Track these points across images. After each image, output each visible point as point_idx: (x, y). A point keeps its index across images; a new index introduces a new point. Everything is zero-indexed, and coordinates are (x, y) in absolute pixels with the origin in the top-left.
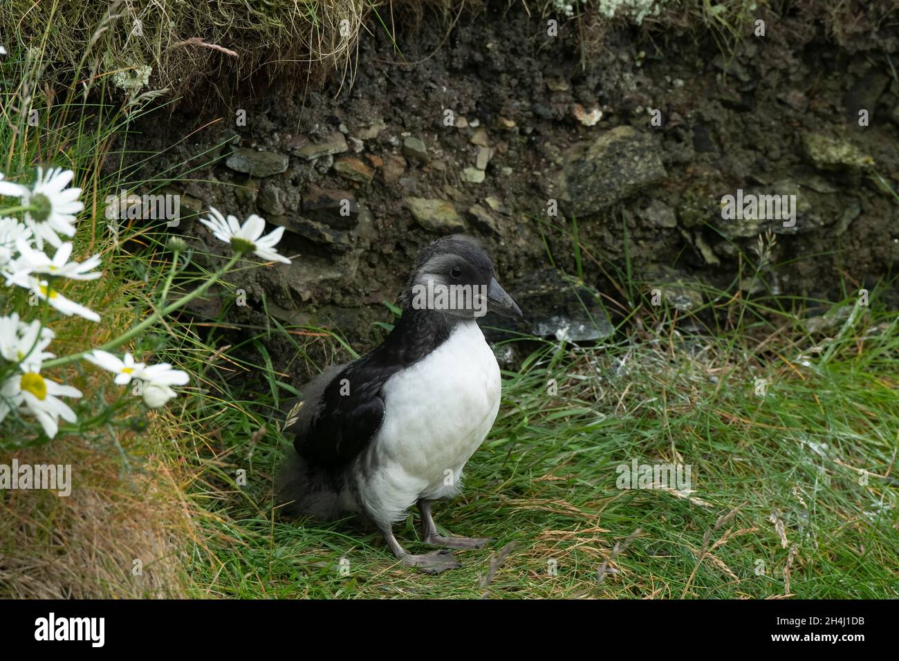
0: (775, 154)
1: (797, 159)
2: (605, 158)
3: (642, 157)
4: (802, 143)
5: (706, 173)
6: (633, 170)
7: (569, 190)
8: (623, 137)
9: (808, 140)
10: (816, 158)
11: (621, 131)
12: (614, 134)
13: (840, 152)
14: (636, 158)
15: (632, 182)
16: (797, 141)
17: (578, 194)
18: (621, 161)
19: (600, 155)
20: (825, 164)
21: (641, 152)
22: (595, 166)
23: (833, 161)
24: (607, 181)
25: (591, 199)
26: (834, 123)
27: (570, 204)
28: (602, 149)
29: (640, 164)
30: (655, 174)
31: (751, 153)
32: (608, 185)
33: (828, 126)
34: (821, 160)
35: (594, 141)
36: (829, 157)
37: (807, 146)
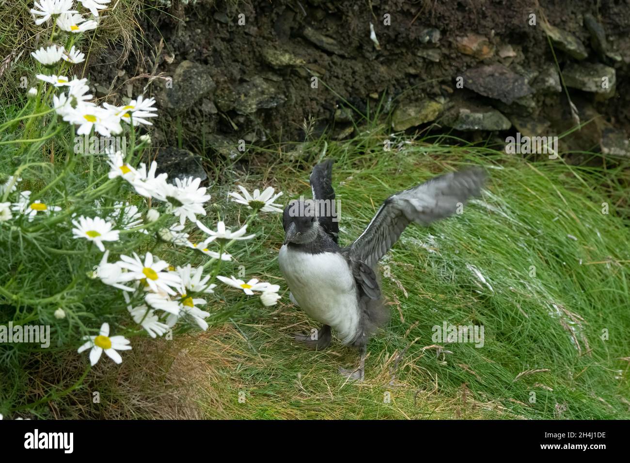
0: (248, 63)
1: (258, 64)
2: (183, 81)
3: (202, 77)
4: (261, 55)
5: (222, 79)
6: (200, 85)
7: (171, 101)
8: (188, 67)
9: (264, 54)
10: (274, 63)
11: (185, 64)
12: (182, 66)
13: (286, 59)
14: (199, 79)
15: (201, 92)
16: (257, 54)
17: (177, 103)
18: (193, 82)
19: (180, 79)
20: (279, 66)
21: (199, 74)
22: (180, 87)
23: (284, 64)
24: (190, 94)
25: (183, 105)
26: (272, 41)
27: (173, 109)
28: (180, 75)
29: (202, 81)
30: (211, 86)
31: (237, 64)
32: (191, 96)
33: (270, 43)
34: (277, 64)
35: (174, 71)
36: (281, 62)
37: (265, 57)
